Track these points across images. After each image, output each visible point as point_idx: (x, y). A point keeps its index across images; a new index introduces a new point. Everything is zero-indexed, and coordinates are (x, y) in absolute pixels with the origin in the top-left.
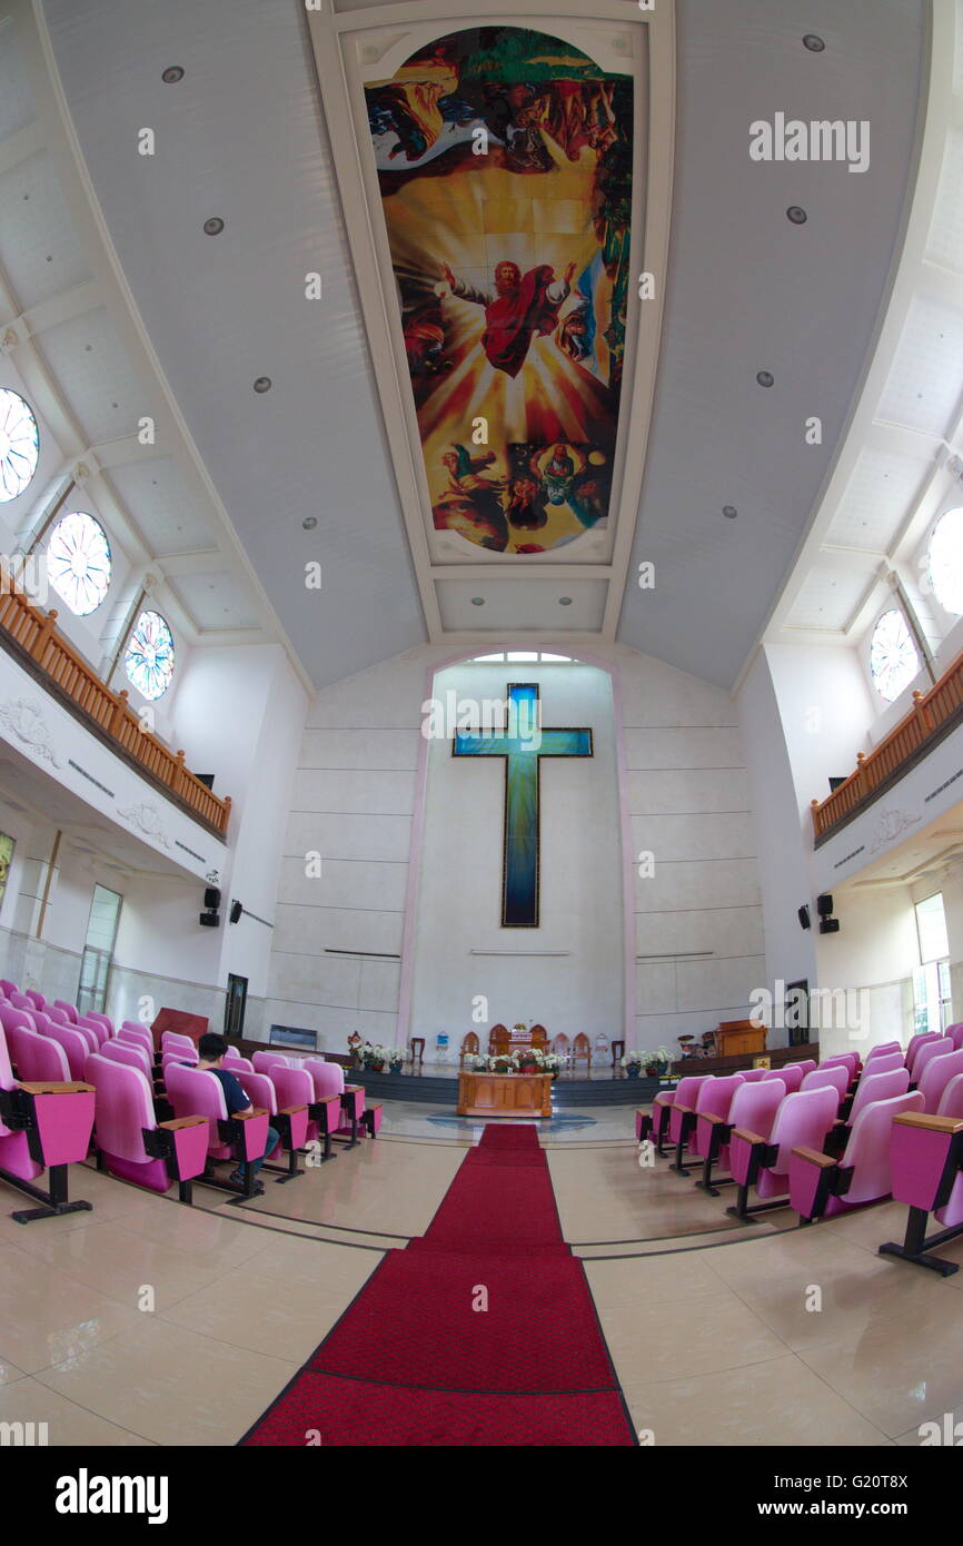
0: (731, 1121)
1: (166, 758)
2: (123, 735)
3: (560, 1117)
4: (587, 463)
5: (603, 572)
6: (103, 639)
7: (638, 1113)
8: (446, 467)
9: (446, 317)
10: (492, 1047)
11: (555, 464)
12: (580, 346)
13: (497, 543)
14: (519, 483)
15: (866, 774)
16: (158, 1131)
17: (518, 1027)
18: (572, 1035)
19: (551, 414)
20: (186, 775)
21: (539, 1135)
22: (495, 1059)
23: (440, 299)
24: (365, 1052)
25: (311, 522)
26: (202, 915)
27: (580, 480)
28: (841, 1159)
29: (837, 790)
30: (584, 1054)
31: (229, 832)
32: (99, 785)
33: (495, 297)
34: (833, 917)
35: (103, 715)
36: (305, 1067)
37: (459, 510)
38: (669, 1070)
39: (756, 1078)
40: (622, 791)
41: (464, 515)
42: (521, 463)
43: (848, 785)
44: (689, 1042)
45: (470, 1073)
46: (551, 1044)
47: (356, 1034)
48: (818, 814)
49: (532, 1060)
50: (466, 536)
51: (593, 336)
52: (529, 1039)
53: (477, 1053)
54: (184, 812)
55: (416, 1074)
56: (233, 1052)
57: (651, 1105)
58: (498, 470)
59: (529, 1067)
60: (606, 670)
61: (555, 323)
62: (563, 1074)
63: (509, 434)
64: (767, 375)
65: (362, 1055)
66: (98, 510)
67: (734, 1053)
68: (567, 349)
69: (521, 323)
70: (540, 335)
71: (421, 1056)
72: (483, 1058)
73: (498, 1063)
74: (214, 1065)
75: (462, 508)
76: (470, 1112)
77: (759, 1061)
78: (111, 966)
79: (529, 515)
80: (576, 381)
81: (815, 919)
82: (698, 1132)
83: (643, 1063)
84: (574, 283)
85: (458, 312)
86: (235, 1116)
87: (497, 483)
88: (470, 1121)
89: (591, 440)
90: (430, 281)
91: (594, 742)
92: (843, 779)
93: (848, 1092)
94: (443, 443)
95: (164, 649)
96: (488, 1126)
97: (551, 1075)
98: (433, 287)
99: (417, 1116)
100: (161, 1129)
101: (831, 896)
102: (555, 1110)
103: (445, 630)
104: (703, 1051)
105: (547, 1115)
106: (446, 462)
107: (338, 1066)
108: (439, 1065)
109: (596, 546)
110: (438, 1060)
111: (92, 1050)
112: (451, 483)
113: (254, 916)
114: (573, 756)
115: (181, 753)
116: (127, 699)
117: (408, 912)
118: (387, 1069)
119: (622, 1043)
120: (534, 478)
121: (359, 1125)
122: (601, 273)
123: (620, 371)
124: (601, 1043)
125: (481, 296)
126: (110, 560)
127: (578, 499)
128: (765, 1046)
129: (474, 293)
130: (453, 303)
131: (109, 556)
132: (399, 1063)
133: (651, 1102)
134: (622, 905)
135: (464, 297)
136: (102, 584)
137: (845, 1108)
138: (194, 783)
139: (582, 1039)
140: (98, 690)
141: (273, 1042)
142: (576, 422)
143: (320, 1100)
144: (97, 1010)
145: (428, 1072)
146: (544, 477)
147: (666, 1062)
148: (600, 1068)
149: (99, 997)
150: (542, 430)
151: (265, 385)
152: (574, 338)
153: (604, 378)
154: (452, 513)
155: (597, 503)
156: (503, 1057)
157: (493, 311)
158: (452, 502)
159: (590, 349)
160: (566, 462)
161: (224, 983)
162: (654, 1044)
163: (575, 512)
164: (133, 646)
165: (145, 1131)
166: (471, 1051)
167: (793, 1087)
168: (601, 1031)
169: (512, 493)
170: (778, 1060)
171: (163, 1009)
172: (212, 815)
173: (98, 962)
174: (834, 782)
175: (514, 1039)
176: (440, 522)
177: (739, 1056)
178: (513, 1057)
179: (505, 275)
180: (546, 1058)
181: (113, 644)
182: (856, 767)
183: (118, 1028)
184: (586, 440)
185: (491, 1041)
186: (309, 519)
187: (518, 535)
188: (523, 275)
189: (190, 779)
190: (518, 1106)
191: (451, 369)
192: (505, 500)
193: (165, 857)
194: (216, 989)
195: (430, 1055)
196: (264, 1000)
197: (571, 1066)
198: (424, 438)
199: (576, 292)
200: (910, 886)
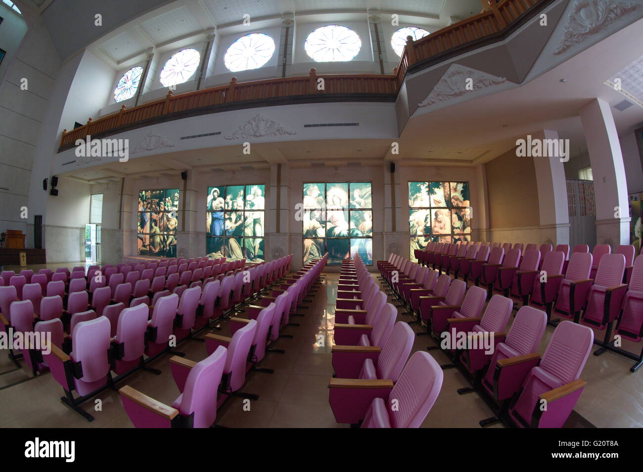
29: (76, 129)
34: (56, 188)
48: (65, 136)
67: (12, 248)
77: (21, 254)
91: (3, 60)
92: (80, 125)
101: (57, 178)
128: (24, 246)
174: (77, 125)
177: (14, 249)
182: (88, 122)
200: (91, 185)
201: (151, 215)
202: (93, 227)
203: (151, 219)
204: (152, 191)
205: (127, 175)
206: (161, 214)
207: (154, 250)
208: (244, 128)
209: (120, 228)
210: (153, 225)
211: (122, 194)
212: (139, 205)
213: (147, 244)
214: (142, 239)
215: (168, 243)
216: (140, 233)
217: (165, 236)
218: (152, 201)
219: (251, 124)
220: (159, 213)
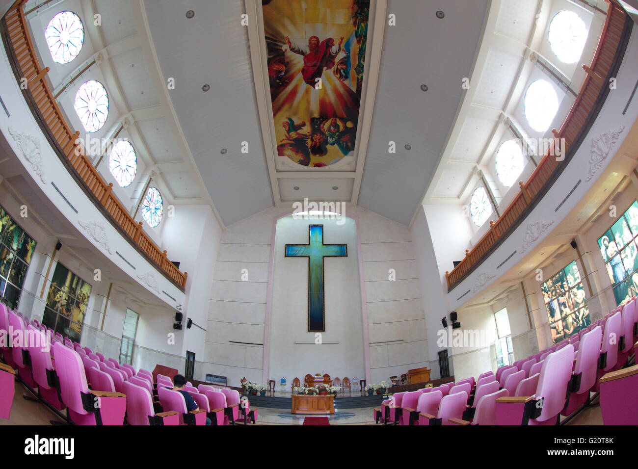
0: (418, 410)
1: (159, 253)
2: (140, 242)
3: (338, 414)
4: (345, 127)
5: (352, 175)
6: (132, 198)
7: (374, 410)
8: (284, 128)
9: (287, 60)
10: (306, 383)
11: (331, 127)
12: (344, 74)
13: (305, 163)
14: (315, 135)
15: (470, 259)
16: (156, 417)
17: (317, 375)
18: (342, 378)
19: (331, 104)
20: (167, 262)
21: (330, 421)
22: (307, 389)
23: (284, 52)
24: (249, 387)
25: (224, 151)
26: (174, 324)
27: (342, 134)
28: (472, 421)
29: (457, 267)
30: (347, 386)
31: (186, 288)
32: (129, 263)
33: (308, 52)
34: (457, 321)
35: (131, 232)
36: (222, 391)
37: (289, 147)
38: (387, 392)
39: (428, 391)
40: (360, 271)
41: (291, 149)
42: (316, 127)
43: (462, 264)
44: (395, 379)
45: (297, 395)
46: (333, 382)
47: (244, 378)
48: (449, 277)
49: (324, 389)
50: (291, 159)
51: (350, 70)
52: (323, 380)
53: (299, 387)
54: (166, 278)
55: (272, 396)
56: (189, 384)
57: (380, 407)
58: (306, 130)
59: (323, 392)
60: (353, 218)
61: (334, 64)
62: (339, 396)
63: (311, 113)
64: (425, 86)
65: (247, 388)
66: (132, 139)
67: (416, 383)
68: (338, 75)
69: (319, 64)
70: (326, 69)
71: (274, 388)
72: (302, 389)
73: (309, 391)
74: (180, 389)
75: (290, 146)
76: (297, 412)
77: (428, 385)
78: (134, 345)
79: (319, 150)
80: (341, 90)
81: (449, 322)
82: (403, 416)
83: (375, 389)
84: (342, 46)
85: (293, 58)
86: (191, 412)
87: (306, 135)
88: (298, 416)
89: (347, 116)
90: (281, 44)
91: (348, 250)
92: (460, 262)
93: (471, 394)
94: (283, 117)
95: (159, 205)
96: (306, 418)
97: (334, 395)
98: (281, 47)
99: (274, 414)
100: (157, 416)
101: (456, 313)
102: (336, 410)
103: (282, 201)
104: (402, 382)
105: (333, 413)
106: (284, 126)
107: (237, 392)
108: (283, 392)
109: (349, 164)
110: (282, 390)
111: (125, 379)
112: (286, 136)
113: (198, 326)
114: (338, 256)
115: (165, 252)
116: (142, 226)
117: (266, 326)
118: (259, 394)
119: (365, 381)
120: (322, 133)
121: (247, 418)
122: (355, 41)
123: (361, 85)
124: (355, 381)
125: (302, 51)
126: (137, 163)
127: (341, 142)
128: (430, 379)
129: (299, 50)
130: (290, 54)
131: (136, 161)
132: (264, 391)
133: (380, 405)
134: (362, 321)
135: (295, 52)
136: (133, 173)
137: (471, 400)
138: (171, 265)
139: (346, 380)
140: (129, 221)
141: (207, 382)
142: (341, 107)
143: (229, 406)
144: (128, 364)
145: (277, 395)
146: (327, 133)
147: (385, 388)
148: (355, 391)
149: (129, 359)
150: (326, 112)
151: (207, 88)
152: (342, 71)
153: (354, 89)
154: (286, 148)
155: (349, 144)
156: (311, 388)
157: (307, 58)
158: (286, 144)
159: (348, 75)
160: (336, 126)
161: (184, 355)
162: (379, 380)
163: (340, 148)
164: (145, 202)
165: (150, 417)
166: (296, 386)
167: (445, 393)
168: (355, 376)
169: (312, 140)
170: (436, 384)
171: (157, 365)
172: (179, 280)
173: (128, 343)
174: (456, 263)
175: (315, 380)
176: (281, 153)
177: (418, 384)
178: (316, 388)
179: (313, 42)
180: (331, 388)
181: (136, 201)
182: (466, 256)
183: (137, 371)
184: (345, 116)
185: (306, 382)
186: (223, 149)
187: (315, 159)
188: (321, 42)
189: (169, 264)
190: (319, 409)
191: (287, 84)
192: (309, 143)
193: (158, 298)
194: (181, 357)
195: (278, 388)
196: (202, 363)
197: (342, 391)
198: (275, 115)
199: (343, 50)
200: (492, 306)
201: (558, 301)
202: (503, 341)
203: (559, 304)
204: (551, 278)
205: (524, 277)
206: (567, 293)
207: (568, 332)
208: (592, 160)
209: (531, 328)
210: (563, 308)
211: (525, 297)
212: (545, 298)
213: (560, 330)
214: (555, 328)
215: (580, 318)
216: (552, 323)
217: (577, 312)
218: (555, 287)
219: (595, 152)
220: (565, 294)
